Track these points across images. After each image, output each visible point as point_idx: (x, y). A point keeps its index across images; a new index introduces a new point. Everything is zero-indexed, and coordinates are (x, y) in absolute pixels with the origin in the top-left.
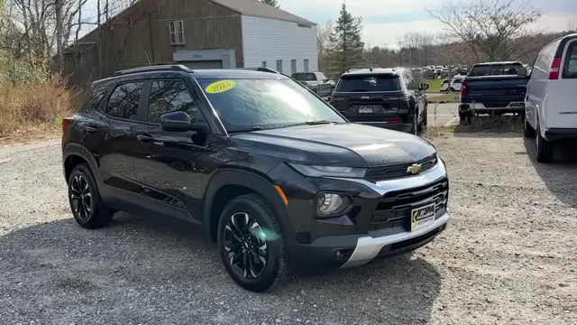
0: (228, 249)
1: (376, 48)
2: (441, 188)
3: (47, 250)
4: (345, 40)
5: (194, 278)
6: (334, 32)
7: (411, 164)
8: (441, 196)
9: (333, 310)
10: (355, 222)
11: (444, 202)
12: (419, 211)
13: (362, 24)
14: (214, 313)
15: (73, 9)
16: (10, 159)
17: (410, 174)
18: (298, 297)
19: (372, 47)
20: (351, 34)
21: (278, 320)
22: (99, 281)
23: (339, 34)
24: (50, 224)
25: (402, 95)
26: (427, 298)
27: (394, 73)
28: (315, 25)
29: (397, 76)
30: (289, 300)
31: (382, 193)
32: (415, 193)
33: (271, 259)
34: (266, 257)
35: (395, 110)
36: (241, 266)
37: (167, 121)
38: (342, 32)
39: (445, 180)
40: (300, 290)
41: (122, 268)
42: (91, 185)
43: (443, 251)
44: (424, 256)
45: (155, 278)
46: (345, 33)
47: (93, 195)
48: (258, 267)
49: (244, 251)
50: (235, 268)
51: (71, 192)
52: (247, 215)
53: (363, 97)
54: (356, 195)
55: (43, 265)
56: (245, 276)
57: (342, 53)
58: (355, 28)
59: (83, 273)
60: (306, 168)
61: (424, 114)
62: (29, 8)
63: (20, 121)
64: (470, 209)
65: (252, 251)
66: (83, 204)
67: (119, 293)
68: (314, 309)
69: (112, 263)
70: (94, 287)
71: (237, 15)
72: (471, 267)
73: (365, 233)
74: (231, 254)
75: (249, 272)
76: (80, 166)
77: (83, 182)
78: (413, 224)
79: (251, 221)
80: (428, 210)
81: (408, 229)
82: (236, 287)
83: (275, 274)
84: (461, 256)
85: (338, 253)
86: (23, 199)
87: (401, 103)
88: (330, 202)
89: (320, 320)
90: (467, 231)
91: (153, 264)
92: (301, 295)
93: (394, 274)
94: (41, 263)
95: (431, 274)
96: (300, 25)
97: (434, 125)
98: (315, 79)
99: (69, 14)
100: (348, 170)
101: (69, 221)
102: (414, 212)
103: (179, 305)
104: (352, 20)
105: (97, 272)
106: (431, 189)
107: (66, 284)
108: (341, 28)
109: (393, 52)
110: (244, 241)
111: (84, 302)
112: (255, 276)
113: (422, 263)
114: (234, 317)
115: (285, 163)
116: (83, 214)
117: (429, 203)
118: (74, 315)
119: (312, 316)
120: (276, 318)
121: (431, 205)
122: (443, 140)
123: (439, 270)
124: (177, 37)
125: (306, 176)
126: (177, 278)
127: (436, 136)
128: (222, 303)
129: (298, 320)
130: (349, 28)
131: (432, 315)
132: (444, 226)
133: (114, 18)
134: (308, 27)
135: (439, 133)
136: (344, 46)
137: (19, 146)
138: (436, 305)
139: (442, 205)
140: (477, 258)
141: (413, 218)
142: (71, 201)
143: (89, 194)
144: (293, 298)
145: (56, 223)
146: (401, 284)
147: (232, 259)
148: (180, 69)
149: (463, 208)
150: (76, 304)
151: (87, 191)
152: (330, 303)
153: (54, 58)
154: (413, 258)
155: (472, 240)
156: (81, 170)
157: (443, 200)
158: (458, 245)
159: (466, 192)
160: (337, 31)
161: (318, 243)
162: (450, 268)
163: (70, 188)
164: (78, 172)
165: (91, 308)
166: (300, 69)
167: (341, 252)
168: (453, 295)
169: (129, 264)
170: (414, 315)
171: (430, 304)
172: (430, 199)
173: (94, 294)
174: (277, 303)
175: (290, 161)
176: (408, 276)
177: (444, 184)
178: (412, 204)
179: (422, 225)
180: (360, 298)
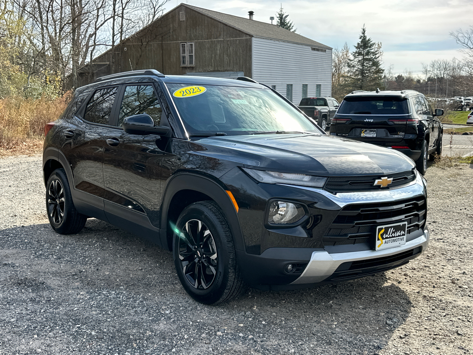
0: (182, 258)
1: (400, 77)
2: (417, 207)
3: (15, 251)
4: (363, 65)
5: (148, 286)
6: (352, 57)
7: (379, 176)
8: (416, 215)
9: (281, 328)
10: (310, 234)
11: (421, 223)
12: (387, 229)
13: (381, 50)
14: (156, 320)
15: (91, 31)
16: (11, 168)
17: (378, 188)
18: (248, 313)
19: (396, 76)
20: (369, 60)
21: (219, 333)
22: (53, 282)
23: (357, 59)
24: (26, 227)
25: (410, 118)
26: (389, 325)
27: (403, 95)
28: (331, 49)
29: (405, 99)
30: (238, 315)
31: (342, 205)
32: (381, 209)
33: (221, 269)
34: (216, 267)
35: (401, 135)
36: (193, 276)
37: (131, 123)
38: (360, 58)
39: (423, 198)
40: (252, 306)
41: (81, 272)
42: (65, 189)
43: (422, 280)
44: (399, 283)
45: (109, 284)
46: (364, 59)
47: (66, 200)
48: (208, 278)
49: (196, 260)
50: (187, 278)
51: (48, 197)
52: (200, 222)
53: (367, 120)
54: (311, 205)
55: (6, 264)
56: (196, 286)
57: (359, 79)
58: (374, 54)
59: (42, 274)
60: (261, 174)
61: (438, 143)
62: (46, 27)
63: (28, 134)
64: (467, 240)
65: (203, 260)
66: (58, 208)
67: (70, 295)
68: (262, 326)
69: (73, 267)
70: (49, 288)
71: (248, 37)
72: (449, 298)
73: (321, 247)
74: (185, 264)
75: (200, 283)
76: (57, 171)
77: (59, 188)
78: (378, 243)
79: (204, 229)
80: (397, 229)
81: (372, 247)
82: (187, 298)
83: (224, 285)
84: (442, 286)
85: (290, 267)
86: (9, 203)
87: (409, 128)
88: (286, 212)
89: (264, 336)
90: (455, 261)
91: (112, 270)
92: (252, 311)
93: (361, 298)
94: (4, 262)
95: (402, 301)
96: (314, 49)
97: (449, 156)
98: (326, 104)
99: (88, 35)
100: (306, 178)
101: (45, 226)
102: (380, 230)
103: (124, 310)
104: (372, 45)
105: (55, 274)
106: (403, 206)
107: (22, 283)
108: (360, 54)
109: (419, 81)
110: (197, 249)
111: (33, 300)
112: (205, 287)
113: (395, 290)
114: (176, 326)
115: (240, 168)
116: (57, 219)
117: (400, 221)
118: (18, 311)
119: (257, 333)
120: (218, 331)
121: (401, 224)
122: (457, 171)
123: (411, 298)
124: (187, 59)
125: (258, 182)
126: (130, 285)
127: (450, 166)
128: (167, 312)
129: (241, 335)
130: (368, 53)
131: (390, 343)
132: (419, 250)
133: (128, 39)
134: (322, 51)
135: (454, 164)
136: (362, 72)
137: (23, 158)
138: (397, 333)
139: (417, 226)
140: (459, 289)
141: (378, 235)
142: (48, 205)
143: (63, 199)
144: (243, 313)
145: (33, 227)
146: (364, 308)
147: (185, 268)
148: (152, 74)
149: (458, 239)
150: (24, 301)
151: (62, 196)
152: (282, 321)
153: (69, 77)
154: (386, 284)
155: (458, 271)
156: (57, 174)
157: (419, 221)
158: (442, 274)
159: (467, 223)
160: (355, 57)
161: (268, 254)
162: (425, 296)
163: (47, 192)
164: (55, 177)
165: (36, 306)
166: (312, 94)
167: (294, 265)
168: (420, 324)
169: (89, 269)
170: (370, 341)
171: (391, 331)
172: (402, 217)
173: (45, 293)
174: (225, 316)
175: (244, 166)
176: (376, 301)
177: (420, 203)
178: (378, 221)
179: (390, 245)
180: (315, 319)
